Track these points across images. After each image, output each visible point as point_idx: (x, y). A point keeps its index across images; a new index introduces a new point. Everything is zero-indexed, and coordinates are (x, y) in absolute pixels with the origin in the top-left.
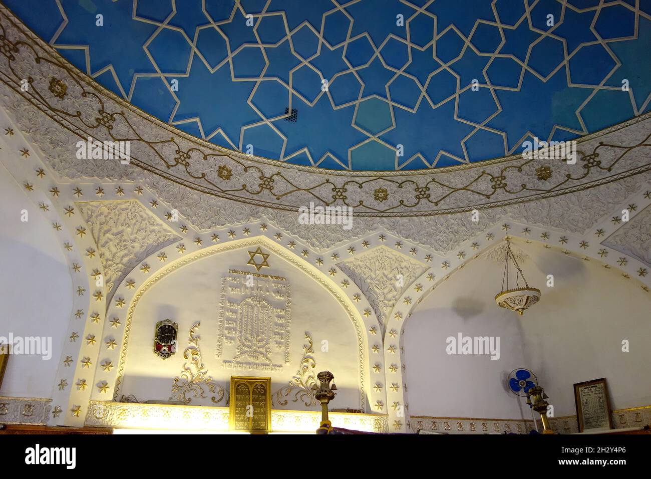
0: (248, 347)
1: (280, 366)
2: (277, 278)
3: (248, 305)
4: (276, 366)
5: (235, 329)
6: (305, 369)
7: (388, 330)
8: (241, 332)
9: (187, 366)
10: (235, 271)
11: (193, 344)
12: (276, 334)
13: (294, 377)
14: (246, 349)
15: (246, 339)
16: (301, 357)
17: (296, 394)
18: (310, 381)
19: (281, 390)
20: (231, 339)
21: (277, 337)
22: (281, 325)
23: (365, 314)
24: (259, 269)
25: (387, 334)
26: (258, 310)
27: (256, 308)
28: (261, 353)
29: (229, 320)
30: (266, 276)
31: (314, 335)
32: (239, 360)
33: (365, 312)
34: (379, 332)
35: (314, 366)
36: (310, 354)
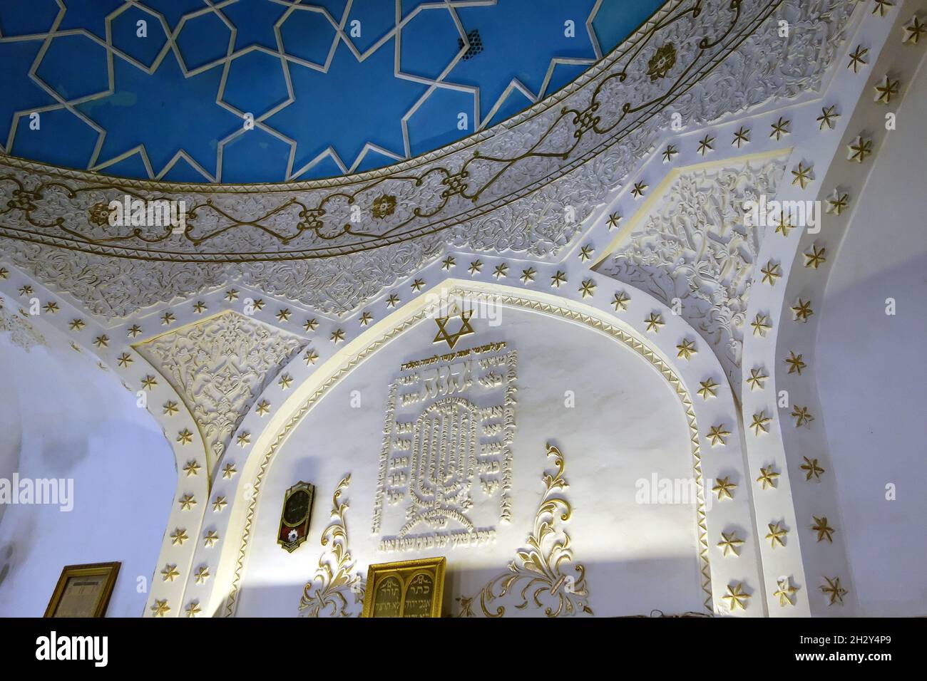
0: (427, 502)
1: (492, 529)
2: (487, 348)
3: (431, 419)
4: (481, 530)
5: (404, 473)
6: (547, 525)
7: (746, 373)
8: (415, 476)
9: (324, 559)
10: (412, 364)
11: (336, 517)
12: (479, 461)
13: (520, 550)
14: (424, 507)
15: (425, 487)
16: (538, 500)
17: (525, 590)
18: (558, 554)
19: (490, 584)
20: (399, 492)
21: (483, 470)
22: (495, 441)
23: (680, 354)
24: (451, 344)
25: (746, 385)
26: (449, 423)
27: (444, 421)
28: (451, 509)
29: (398, 457)
30: (467, 352)
31: (568, 445)
32: (410, 531)
33: (679, 350)
34: (724, 386)
35: (565, 516)
36: (556, 489)
